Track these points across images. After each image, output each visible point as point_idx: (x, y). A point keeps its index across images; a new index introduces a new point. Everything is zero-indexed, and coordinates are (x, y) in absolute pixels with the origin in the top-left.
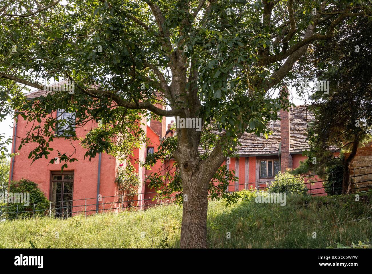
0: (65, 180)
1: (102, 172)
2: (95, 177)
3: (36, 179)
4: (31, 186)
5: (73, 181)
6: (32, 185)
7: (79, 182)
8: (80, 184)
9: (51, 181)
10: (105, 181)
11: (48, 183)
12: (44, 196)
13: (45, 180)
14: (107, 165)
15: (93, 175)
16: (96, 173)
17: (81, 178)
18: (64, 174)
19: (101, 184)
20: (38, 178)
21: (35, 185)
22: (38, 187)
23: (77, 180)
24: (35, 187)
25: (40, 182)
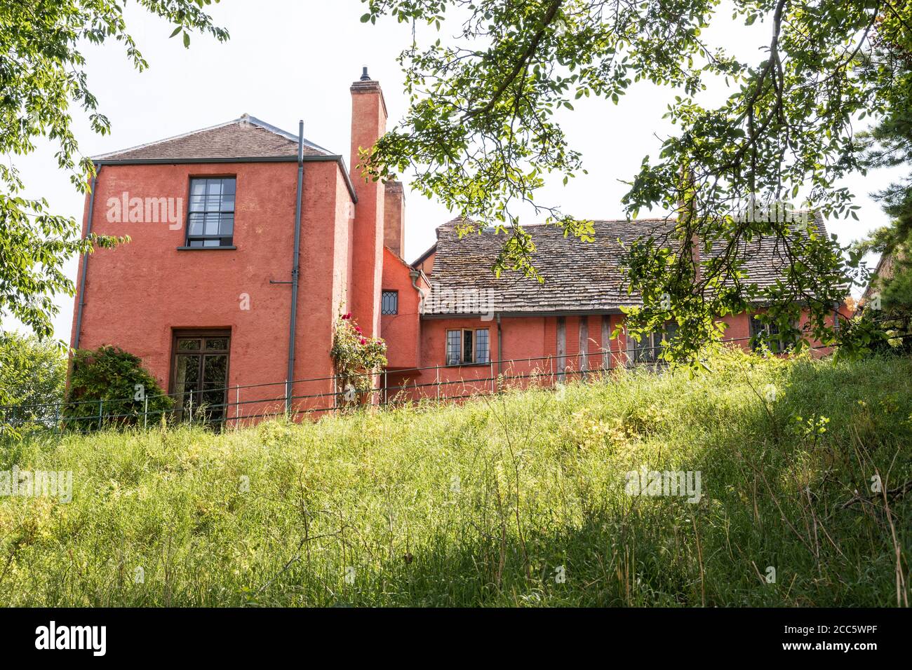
0: (206, 351)
1: (300, 333)
2: (283, 345)
3: (137, 347)
4: (126, 363)
5: (229, 353)
6: (128, 360)
7: (244, 355)
8: (245, 360)
9: (174, 352)
10: (306, 354)
11: (166, 357)
12: (157, 386)
13: (159, 350)
14: (311, 317)
15: (276, 338)
16: (284, 334)
17: (248, 345)
18: (205, 337)
19: (298, 361)
20: (142, 345)
21: (134, 361)
22: (143, 366)
23: (239, 350)
24: (134, 366)
25: (147, 355)
